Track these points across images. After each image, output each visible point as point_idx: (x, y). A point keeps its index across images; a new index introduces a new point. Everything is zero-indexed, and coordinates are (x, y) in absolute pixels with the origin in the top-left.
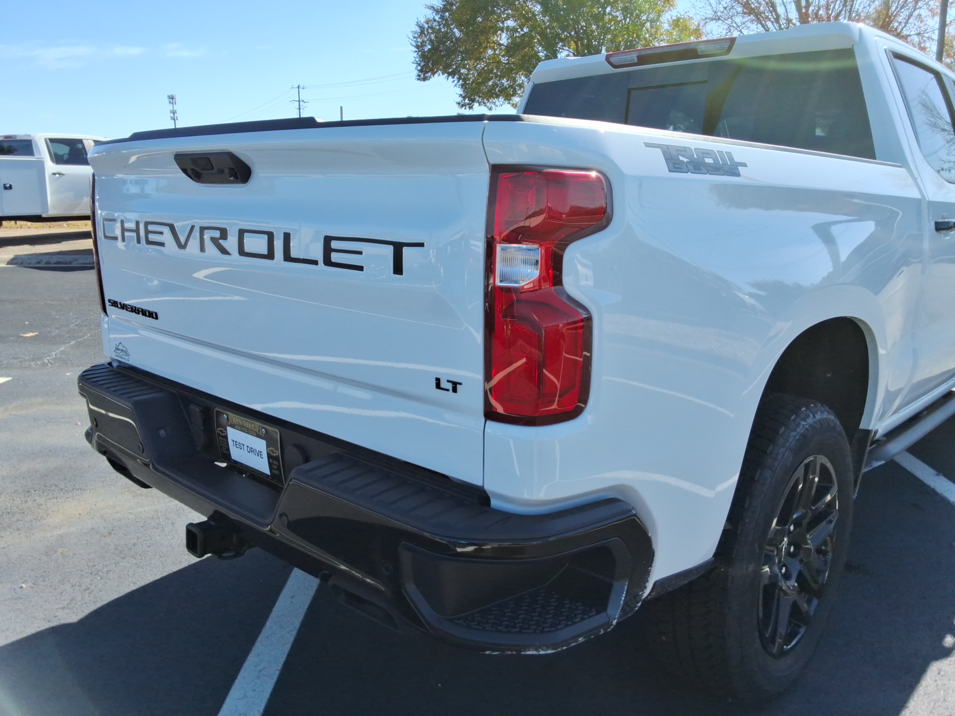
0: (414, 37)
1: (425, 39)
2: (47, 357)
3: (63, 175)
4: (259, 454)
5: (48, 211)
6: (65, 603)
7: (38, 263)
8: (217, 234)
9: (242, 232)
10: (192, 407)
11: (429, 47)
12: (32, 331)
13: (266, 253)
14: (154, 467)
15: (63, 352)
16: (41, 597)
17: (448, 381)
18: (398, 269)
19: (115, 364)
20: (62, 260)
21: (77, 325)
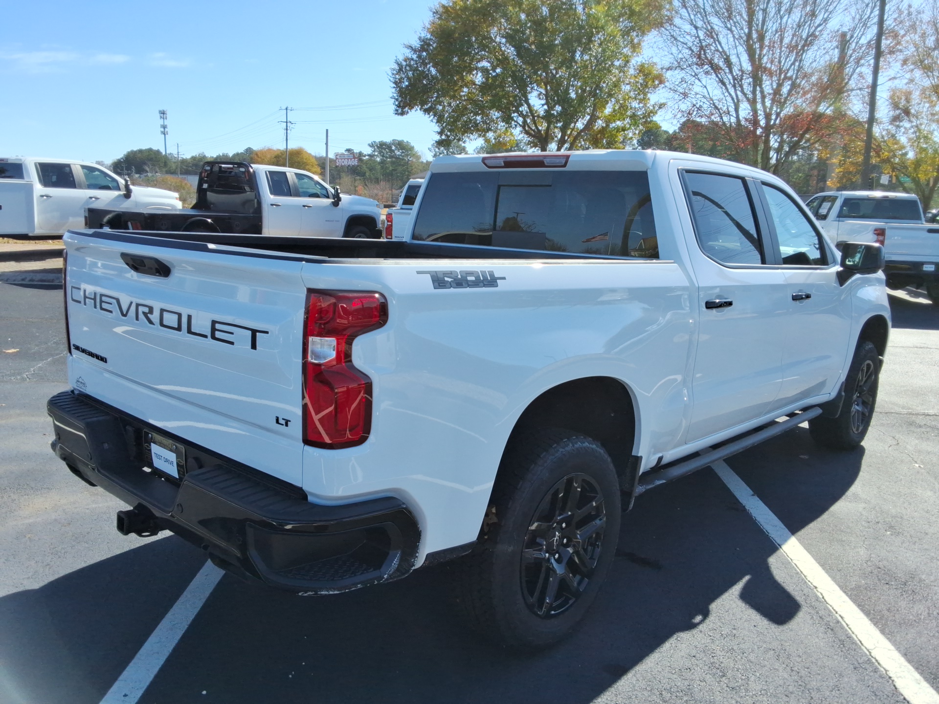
0: (393, 74)
1: (403, 76)
2: (27, 372)
3: (51, 197)
4: (172, 463)
5: (34, 230)
6: (30, 574)
7: (23, 280)
8: (146, 310)
9: (162, 311)
10: (128, 428)
11: (407, 83)
12: (14, 348)
13: (176, 326)
14: (98, 471)
15: (40, 368)
16: (12, 570)
17: (283, 419)
18: (254, 346)
19: (76, 392)
20: (44, 278)
21: (55, 343)
